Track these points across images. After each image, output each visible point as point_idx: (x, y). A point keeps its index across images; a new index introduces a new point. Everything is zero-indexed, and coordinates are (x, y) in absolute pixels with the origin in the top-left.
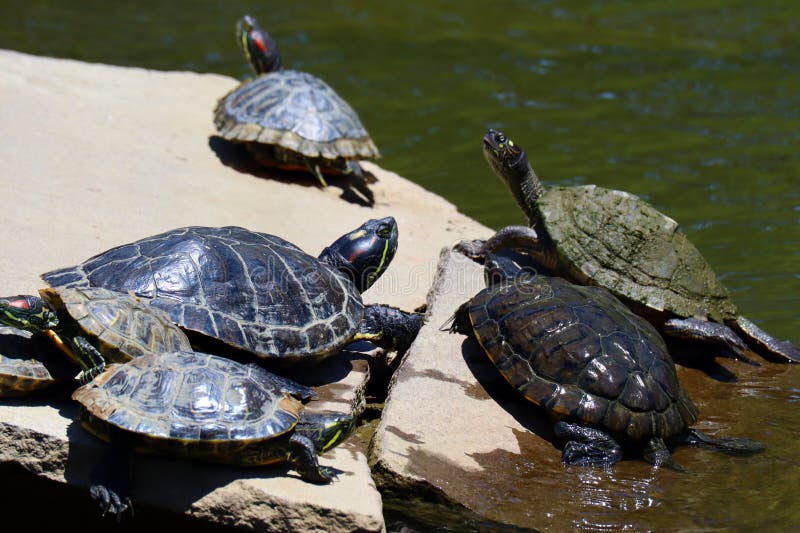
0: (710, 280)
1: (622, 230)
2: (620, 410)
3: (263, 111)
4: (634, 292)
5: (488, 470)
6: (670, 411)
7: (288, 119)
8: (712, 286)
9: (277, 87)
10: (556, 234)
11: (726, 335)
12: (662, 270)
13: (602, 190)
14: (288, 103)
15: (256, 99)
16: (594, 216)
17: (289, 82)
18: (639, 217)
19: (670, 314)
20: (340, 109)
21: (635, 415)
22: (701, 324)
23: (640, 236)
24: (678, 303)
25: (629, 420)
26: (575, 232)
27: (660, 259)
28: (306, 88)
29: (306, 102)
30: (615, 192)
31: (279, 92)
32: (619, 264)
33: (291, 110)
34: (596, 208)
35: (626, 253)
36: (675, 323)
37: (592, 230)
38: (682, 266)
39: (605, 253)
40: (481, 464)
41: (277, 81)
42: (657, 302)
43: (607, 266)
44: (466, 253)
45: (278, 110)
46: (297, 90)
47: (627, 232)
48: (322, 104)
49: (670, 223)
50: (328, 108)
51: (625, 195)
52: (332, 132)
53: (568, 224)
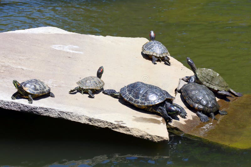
0: (225, 84)
1: (210, 76)
2: (206, 108)
3: (150, 49)
4: (212, 87)
5: (187, 124)
6: (215, 108)
7: (154, 50)
8: (225, 85)
9: (152, 44)
10: (199, 77)
11: (228, 94)
12: (217, 83)
13: (206, 69)
14: (154, 47)
15: (149, 46)
16: (205, 74)
17: (154, 43)
18: (213, 74)
19: (218, 91)
20: (163, 47)
21: (209, 109)
22: (224, 92)
23: (213, 77)
24: (219, 88)
25: (208, 110)
26: (202, 77)
27: (216, 81)
28: (157, 44)
29: (157, 47)
30: (209, 69)
31: (153, 45)
32: (209, 82)
33: (155, 49)
34: (205, 72)
35: (211, 80)
36: (219, 92)
37: (205, 76)
38: (220, 82)
39: (207, 80)
40: (186, 123)
41: (152, 43)
42: (216, 89)
43: (207, 83)
44: (184, 80)
45: (153, 49)
46: (156, 45)
47: (211, 77)
48: (160, 47)
49: (218, 75)
50: (161, 48)
51: (210, 70)
52: (162, 52)
53: (201, 75)
